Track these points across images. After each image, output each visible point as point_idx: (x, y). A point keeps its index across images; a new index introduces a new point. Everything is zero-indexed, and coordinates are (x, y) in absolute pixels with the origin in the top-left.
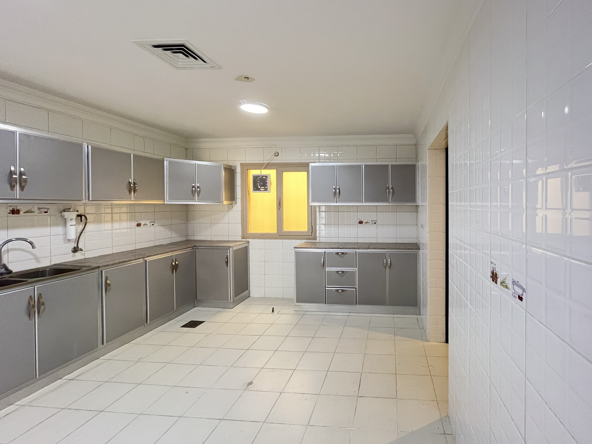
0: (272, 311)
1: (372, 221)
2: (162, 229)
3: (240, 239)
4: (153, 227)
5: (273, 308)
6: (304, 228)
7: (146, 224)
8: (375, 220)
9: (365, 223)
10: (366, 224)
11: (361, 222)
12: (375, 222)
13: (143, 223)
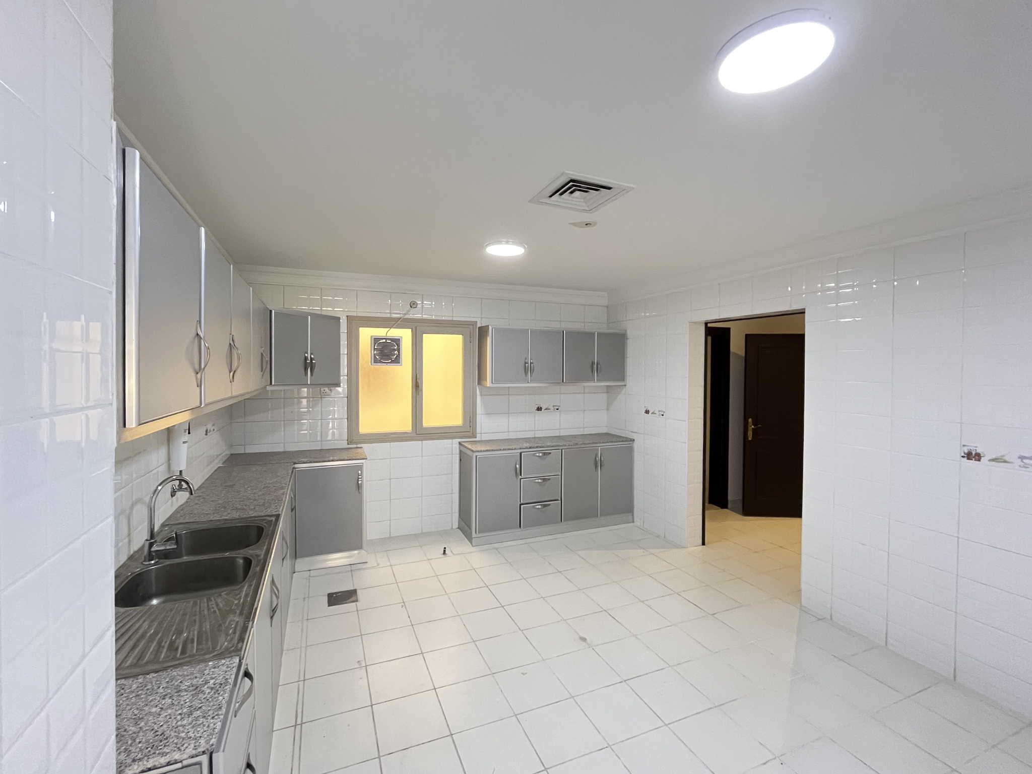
0: (443, 553)
1: (554, 406)
3: (345, 445)
5: (445, 548)
6: (456, 419)
8: (557, 405)
9: (546, 409)
10: (546, 411)
11: (539, 409)
12: (557, 408)
13: (209, 428)
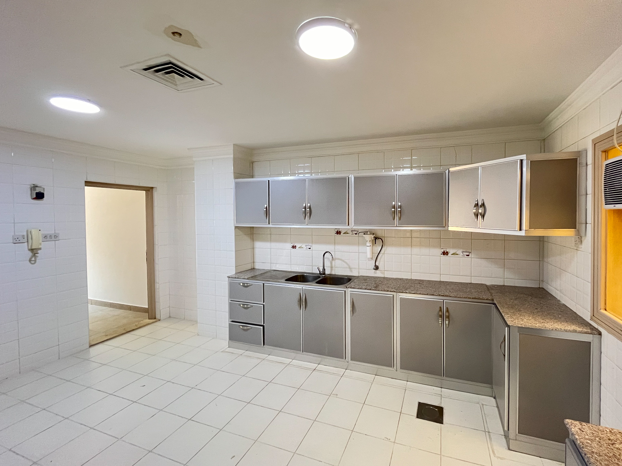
2: (484, 262)
4: (468, 259)
7: (457, 253)
13: (451, 251)
